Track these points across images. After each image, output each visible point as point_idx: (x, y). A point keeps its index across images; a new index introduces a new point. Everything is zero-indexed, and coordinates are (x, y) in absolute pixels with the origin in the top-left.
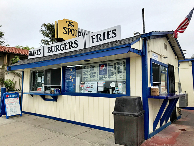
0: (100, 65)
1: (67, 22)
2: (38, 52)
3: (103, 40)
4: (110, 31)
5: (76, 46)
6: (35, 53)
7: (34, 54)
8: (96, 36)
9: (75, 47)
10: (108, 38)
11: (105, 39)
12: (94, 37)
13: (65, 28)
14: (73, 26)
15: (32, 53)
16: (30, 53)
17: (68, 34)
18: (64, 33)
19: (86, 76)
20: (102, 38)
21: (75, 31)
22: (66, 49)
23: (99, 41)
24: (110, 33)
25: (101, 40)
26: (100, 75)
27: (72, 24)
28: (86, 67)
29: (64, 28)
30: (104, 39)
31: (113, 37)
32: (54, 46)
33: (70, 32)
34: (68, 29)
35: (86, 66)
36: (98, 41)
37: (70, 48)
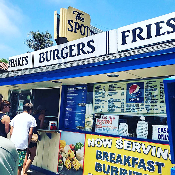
0: (128, 84)
1: (74, 12)
2: (23, 61)
3: (147, 38)
4: (163, 22)
5: (90, 50)
6: (19, 62)
7: (16, 64)
8: (131, 32)
9: (89, 52)
10: (158, 34)
11: (151, 37)
12: (127, 34)
13: (71, 22)
14: (83, 20)
15: (13, 63)
16: (10, 62)
17: (75, 32)
18: (69, 30)
19: (100, 104)
20: (144, 34)
21: (86, 29)
22: (71, 56)
23: (137, 41)
24: (161, 25)
25: (142, 39)
26: (128, 104)
27: (81, 16)
28: (100, 89)
29: (69, 21)
30: (149, 36)
31: (168, 33)
32: (51, 51)
33: (78, 29)
34: (76, 23)
35: (100, 87)
36: (134, 40)
37: (79, 54)
